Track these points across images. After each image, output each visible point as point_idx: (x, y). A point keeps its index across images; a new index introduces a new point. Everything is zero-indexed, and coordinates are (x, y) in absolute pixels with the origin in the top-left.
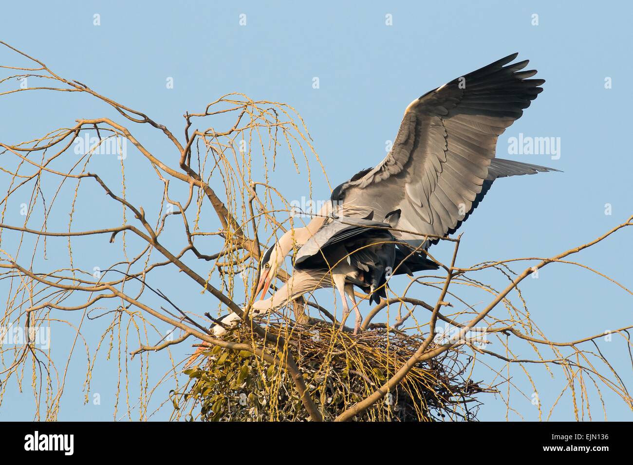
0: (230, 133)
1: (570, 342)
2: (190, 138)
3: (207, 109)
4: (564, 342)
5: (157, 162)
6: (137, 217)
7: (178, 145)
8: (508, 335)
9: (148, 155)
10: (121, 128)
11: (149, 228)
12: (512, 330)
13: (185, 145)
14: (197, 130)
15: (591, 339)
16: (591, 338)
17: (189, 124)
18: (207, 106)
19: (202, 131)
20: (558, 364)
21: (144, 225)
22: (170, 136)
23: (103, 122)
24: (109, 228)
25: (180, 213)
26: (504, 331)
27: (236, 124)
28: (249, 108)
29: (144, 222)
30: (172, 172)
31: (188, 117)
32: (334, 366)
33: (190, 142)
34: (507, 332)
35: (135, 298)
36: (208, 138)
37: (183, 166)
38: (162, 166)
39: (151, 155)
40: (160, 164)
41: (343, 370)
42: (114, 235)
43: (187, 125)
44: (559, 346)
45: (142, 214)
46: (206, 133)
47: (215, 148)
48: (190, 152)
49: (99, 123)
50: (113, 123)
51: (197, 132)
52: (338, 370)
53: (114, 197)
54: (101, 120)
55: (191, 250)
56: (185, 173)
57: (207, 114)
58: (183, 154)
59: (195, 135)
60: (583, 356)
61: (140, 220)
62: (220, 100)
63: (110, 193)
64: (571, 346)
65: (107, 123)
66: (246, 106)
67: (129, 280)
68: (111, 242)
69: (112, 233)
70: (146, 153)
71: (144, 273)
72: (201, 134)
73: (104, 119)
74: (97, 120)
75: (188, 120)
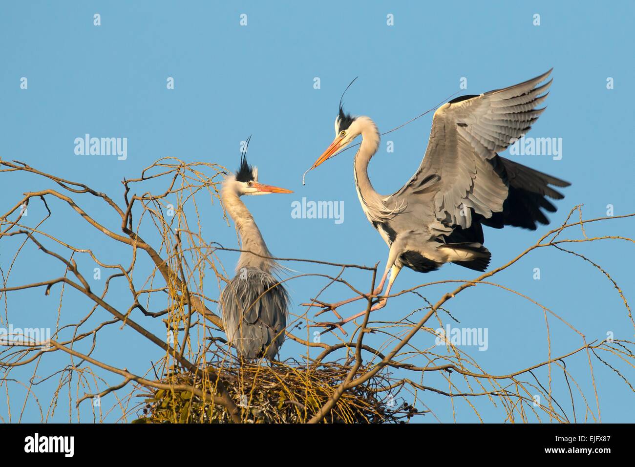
0: (166, 196)
1: (510, 374)
2: (130, 201)
3: (143, 174)
4: (503, 375)
5: (101, 228)
6: (69, 268)
7: (119, 210)
8: (450, 372)
9: (92, 222)
10: (65, 198)
11: (82, 279)
12: (453, 367)
13: (125, 209)
14: (135, 195)
15: (529, 371)
16: (528, 369)
17: (128, 189)
18: (143, 171)
19: (139, 195)
20: (497, 395)
21: (77, 276)
22: (111, 202)
23: (48, 193)
24: (44, 281)
25: (124, 275)
26: (446, 369)
27: (171, 187)
28: (182, 170)
29: (77, 273)
30: (115, 236)
31: (126, 183)
32: (270, 399)
33: (130, 206)
34: (449, 369)
35: (88, 355)
36: (146, 202)
37: (125, 230)
38: (105, 231)
39: (95, 222)
40: (104, 229)
41: (278, 402)
42: (49, 288)
43: (125, 190)
44: (499, 379)
45: (74, 266)
46: (143, 197)
47: (152, 210)
48: (131, 216)
49: (45, 194)
50: (57, 194)
51: (135, 197)
52: (274, 404)
53: (46, 251)
54: (46, 192)
55: (137, 308)
56: (128, 236)
57: (143, 179)
58: (124, 218)
59: (133, 200)
60: (523, 387)
61: (73, 271)
62: (154, 165)
63: (42, 248)
64: (510, 378)
65: (52, 194)
66: (179, 168)
67: (80, 339)
68: (47, 294)
69: (47, 286)
70: (90, 220)
71: (94, 332)
72: (139, 198)
73: (49, 191)
74: (43, 192)
75: (126, 185)
